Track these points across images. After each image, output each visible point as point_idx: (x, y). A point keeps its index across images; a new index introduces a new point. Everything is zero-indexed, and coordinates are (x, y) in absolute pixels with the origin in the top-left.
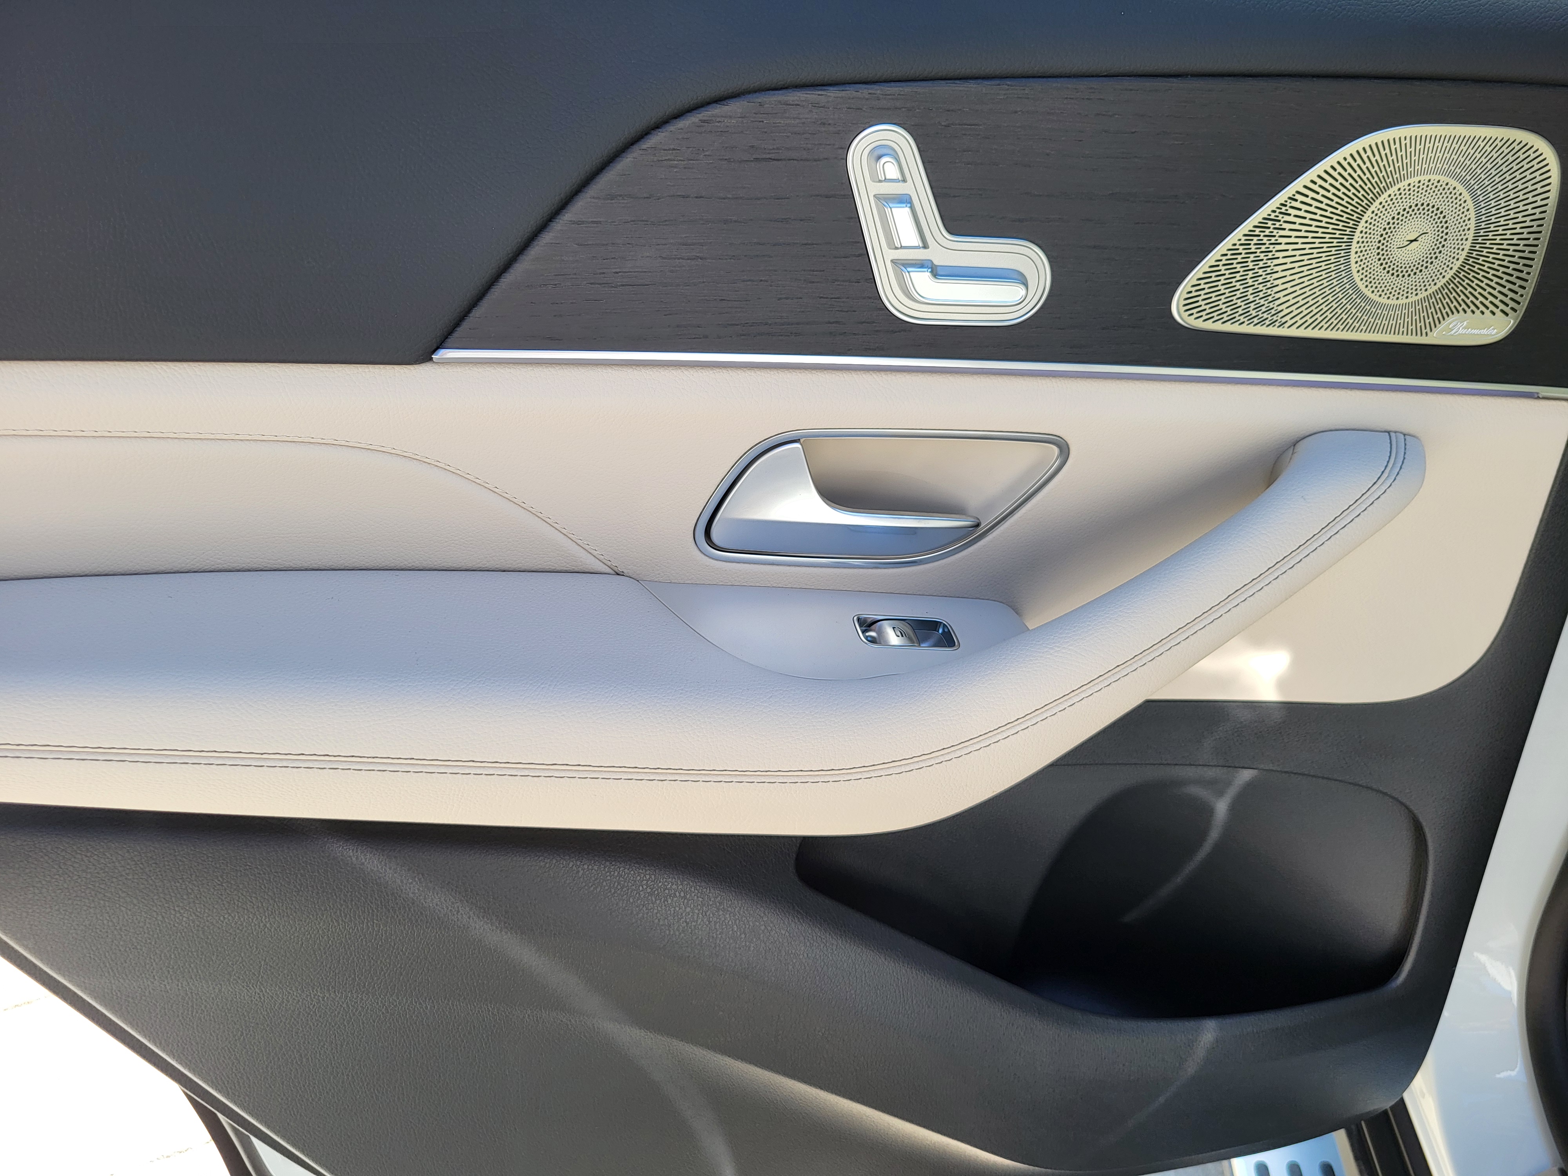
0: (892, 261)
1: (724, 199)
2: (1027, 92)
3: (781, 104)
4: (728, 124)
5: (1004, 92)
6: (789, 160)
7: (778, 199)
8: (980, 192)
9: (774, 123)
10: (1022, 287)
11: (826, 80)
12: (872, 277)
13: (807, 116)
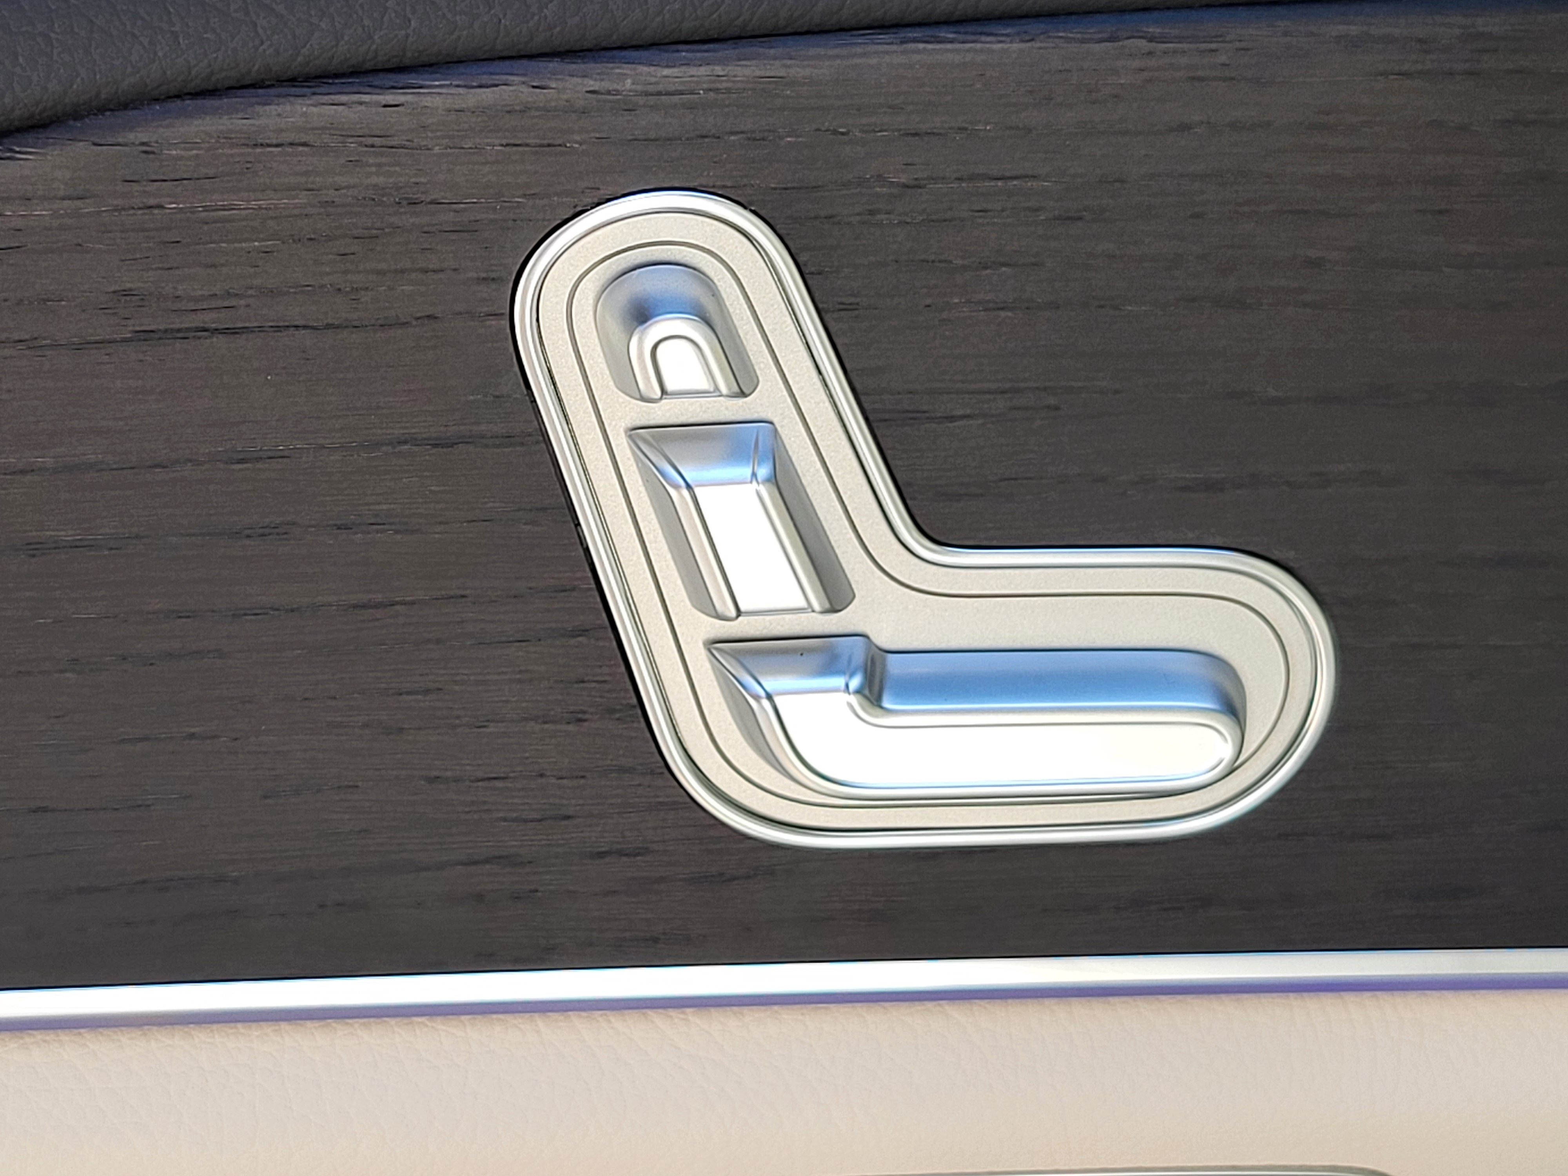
0: (712, 644)
1: (23, 472)
2: (1223, 58)
3: (233, 146)
4: (19, 223)
5: (1136, 63)
6: (278, 328)
7: (241, 461)
8: (1052, 401)
9: (206, 209)
10: (1223, 724)
11: (409, 54)
12: (634, 701)
13: (340, 180)
